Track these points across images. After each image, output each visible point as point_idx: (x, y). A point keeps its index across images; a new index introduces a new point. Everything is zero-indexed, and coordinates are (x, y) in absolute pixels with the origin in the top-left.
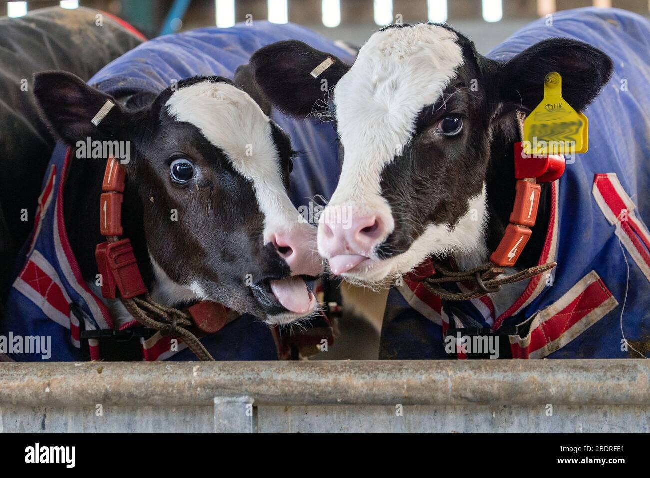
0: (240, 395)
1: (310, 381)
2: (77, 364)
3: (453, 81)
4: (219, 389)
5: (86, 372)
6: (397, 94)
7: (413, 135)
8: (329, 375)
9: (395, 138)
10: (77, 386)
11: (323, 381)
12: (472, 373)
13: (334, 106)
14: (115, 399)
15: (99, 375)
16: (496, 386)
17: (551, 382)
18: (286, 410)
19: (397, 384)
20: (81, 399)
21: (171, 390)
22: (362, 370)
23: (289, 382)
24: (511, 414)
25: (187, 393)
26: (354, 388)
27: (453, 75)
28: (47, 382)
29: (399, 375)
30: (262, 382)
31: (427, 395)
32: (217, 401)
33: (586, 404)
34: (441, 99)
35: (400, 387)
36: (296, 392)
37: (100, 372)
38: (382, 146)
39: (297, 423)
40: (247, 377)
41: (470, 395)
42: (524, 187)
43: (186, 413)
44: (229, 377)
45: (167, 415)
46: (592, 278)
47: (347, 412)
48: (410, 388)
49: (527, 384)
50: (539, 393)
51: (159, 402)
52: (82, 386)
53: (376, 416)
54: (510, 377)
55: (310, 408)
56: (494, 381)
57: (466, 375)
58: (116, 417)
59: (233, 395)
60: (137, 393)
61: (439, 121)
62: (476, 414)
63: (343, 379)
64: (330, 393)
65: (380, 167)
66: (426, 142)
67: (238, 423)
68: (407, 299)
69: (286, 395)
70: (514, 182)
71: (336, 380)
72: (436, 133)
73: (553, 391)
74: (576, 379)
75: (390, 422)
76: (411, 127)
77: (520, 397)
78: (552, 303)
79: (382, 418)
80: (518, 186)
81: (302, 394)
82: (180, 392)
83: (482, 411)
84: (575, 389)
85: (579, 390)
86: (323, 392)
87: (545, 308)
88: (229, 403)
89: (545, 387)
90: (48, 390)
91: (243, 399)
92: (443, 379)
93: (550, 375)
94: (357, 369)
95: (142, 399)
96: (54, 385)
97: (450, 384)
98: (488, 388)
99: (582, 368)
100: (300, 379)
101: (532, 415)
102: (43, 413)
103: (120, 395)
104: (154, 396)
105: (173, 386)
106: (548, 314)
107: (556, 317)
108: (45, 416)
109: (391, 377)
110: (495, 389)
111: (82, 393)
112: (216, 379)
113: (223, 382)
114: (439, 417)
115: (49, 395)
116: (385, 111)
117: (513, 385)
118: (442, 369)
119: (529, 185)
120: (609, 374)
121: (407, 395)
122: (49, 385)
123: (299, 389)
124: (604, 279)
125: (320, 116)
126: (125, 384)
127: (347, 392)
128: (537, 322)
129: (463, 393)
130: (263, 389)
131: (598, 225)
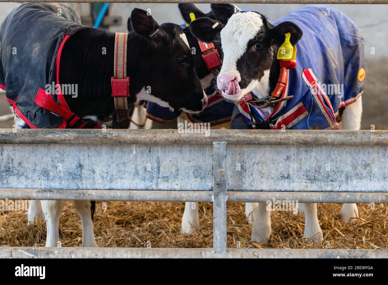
0: (222, 141)
1: (247, 136)
2: (165, 130)
3: (259, 31)
4: (215, 139)
5: (168, 132)
6: (242, 35)
7: (247, 49)
8: (253, 134)
9: (241, 50)
10: (165, 137)
11: (251, 136)
12: (302, 134)
13: (220, 38)
14: (178, 142)
15: (173, 134)
16: (310, 139)
17: (328, 137)
18: (235, 146)
19: (277, 138)
20: (166, 142)
21: (198, 139)
22: (264, 133)
23: (239, 137)
24: (312, 148)
25: (204, 140)
26: (262, 139)
27: (259, 29)
28: (154, 136)
29: (277, 135)
30: (230, 136)
31: (287, 141)
32: (214, 143)
33: (340, 145)
34: (255, 37)
35: (277, 139)
36: (242, 140)
37: (173, 133)
38: (236, 53)
39: (239, 151)
40: (225, 135)
41: (301, 142)
42: (283, 70)
43: (201, 147)
44: (218, 135)
45: (194, 147)
46: (300, 104)
47: (257, 147)
48: (281, 139)
49: (320, 138)
50: (324, 141)
51: (194, 143)
52: (167, 137)
53: (266, 148)
54: (315, 136)
55: (243, 146)
56: (309, 137)
57: (300, 135)
58: (176, 148)
59: (220, 141)
60: (186, 140)
61: (255, 44)
62: (301, 148)
63: (258, 136)
64: (253, 140)
65: (236, 60)
66: (251, 51)
67: (221, 151)
68: (240, 110)
69: (238, 141)
70: (279, 68)
71: (255, 136)
72: (254, 48)
73: (329, 140)
74: (337, 137)
75: (271, 150)
76: (246, 47)
77: (318, 142)
78: (285, 113)
79: (268, 149)
80: (281, 70)
81: (244, 141)
82: (201, 140)
83: (303, 147)
84: (337, 140)
85: (338, 140)
86: (251, 140)
87: (283, 115)
88: (218, 144)
89: (326, 139)
90: (155, 139)
91: (223, 142)
92: (292, 136)
93: (328, 135)
94: (263, 133)
95: (188, 142)
96: (157, 137)
97: (295, 138)
98: (307, 139)
99: (339, 133)
100: (243, 136)
101: (320, 148)
102: (150, 147)
103: (180, 141)
104: (192, 141)
105: (199, 138)
106: (284, 117)
107: (287, 118)
108: (151, 148)
109: (274, 135)
110: (310, 140)
111: (167, 140)
112: (214, 135)
113: (216, 136)
114: (288, 149)
115: (155, 140)
116: (237, 41)
117: (316, 138)
118: (292, 133)
119: (284, 69)
120: (348, 135)
121: (280, 141)
122: (155, 137)
123: (243, 139)
124: (304, 105)
125: (216, 41)
126: (182, 137)
127: (259, 140)
128: (280, 119)
129: (299, 141)
130: (230, 139)
131: (303, 86)
